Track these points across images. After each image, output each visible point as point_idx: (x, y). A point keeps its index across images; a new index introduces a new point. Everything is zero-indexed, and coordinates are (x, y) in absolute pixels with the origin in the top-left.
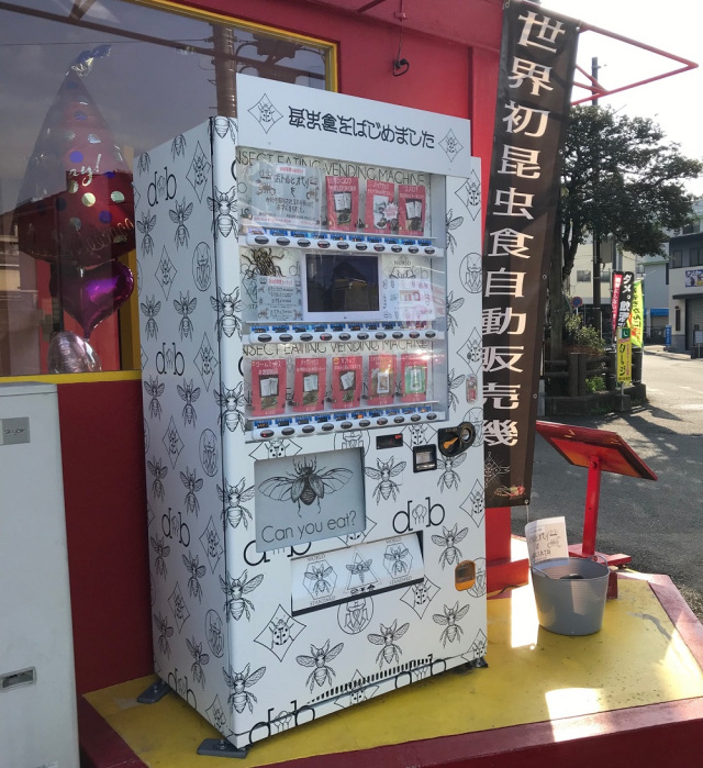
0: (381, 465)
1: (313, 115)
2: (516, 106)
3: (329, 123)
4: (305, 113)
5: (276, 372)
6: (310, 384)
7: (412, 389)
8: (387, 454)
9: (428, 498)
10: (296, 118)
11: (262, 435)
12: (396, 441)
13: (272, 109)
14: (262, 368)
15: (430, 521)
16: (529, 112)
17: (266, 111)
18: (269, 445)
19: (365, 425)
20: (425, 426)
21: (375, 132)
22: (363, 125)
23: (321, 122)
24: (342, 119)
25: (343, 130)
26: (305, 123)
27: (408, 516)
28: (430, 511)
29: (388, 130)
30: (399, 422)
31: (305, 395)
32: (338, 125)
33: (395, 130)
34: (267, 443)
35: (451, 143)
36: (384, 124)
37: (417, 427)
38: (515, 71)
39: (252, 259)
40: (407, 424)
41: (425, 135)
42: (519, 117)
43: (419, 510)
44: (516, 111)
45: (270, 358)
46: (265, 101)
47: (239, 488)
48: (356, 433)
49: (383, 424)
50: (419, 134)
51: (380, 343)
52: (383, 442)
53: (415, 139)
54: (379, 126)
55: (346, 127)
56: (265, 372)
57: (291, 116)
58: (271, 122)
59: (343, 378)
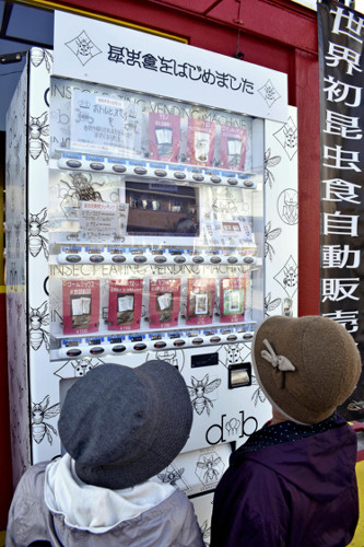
0: (195, 383)
1: (133, 53)
2: (335, 81)
3: (149, 61)
4: (125, 52)
5: (89, 293)
6: (125, 305)
7: (231, 310)
8: (202, 372)
9: (242, 412)
10: (115, 54)
11: (68, 354)
12: (212, 360)
13: (90, 45)
14: (74, 287)
15: (243, 433)
16: (347, 87)
17: (84, 47)
18: (75, 364)
19: (180, 345)
20: (241, 345)
21: (196, 74)
22: (184, 67)
23: (141, 60)
24: (163, 60)
25: (164, 69)
26: (124, 59)
27: (222, 429)
28: (244, 423)
29: (209, 73)
30: (216, 341)
31: (119, 315)
32: (158, 64)
33: (216, 75)
34: (74, 362)
35: (270, 92)
36: (205, 68)
37: (233, 347)
38: (331, 52)
39: (71, 185)
40: (223, 344)
41: (245, 82)
42: (339, 90)
43: (233, 423)
44: (335, 85)
45: (86, 278)
46: (84, 37)
47: (43, 405)
48: (170, 352)
49: (198, 343)
50: (239, 81)
51: (201, 267)
52: (198, 361)
53: (236, 85)
54: (200, 69)
55: (167, 67)
56: (76, 292)
57: (110, 53)
58: (89, 56)
59: (160, 299)
